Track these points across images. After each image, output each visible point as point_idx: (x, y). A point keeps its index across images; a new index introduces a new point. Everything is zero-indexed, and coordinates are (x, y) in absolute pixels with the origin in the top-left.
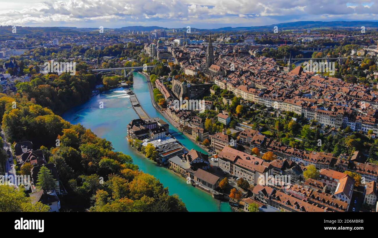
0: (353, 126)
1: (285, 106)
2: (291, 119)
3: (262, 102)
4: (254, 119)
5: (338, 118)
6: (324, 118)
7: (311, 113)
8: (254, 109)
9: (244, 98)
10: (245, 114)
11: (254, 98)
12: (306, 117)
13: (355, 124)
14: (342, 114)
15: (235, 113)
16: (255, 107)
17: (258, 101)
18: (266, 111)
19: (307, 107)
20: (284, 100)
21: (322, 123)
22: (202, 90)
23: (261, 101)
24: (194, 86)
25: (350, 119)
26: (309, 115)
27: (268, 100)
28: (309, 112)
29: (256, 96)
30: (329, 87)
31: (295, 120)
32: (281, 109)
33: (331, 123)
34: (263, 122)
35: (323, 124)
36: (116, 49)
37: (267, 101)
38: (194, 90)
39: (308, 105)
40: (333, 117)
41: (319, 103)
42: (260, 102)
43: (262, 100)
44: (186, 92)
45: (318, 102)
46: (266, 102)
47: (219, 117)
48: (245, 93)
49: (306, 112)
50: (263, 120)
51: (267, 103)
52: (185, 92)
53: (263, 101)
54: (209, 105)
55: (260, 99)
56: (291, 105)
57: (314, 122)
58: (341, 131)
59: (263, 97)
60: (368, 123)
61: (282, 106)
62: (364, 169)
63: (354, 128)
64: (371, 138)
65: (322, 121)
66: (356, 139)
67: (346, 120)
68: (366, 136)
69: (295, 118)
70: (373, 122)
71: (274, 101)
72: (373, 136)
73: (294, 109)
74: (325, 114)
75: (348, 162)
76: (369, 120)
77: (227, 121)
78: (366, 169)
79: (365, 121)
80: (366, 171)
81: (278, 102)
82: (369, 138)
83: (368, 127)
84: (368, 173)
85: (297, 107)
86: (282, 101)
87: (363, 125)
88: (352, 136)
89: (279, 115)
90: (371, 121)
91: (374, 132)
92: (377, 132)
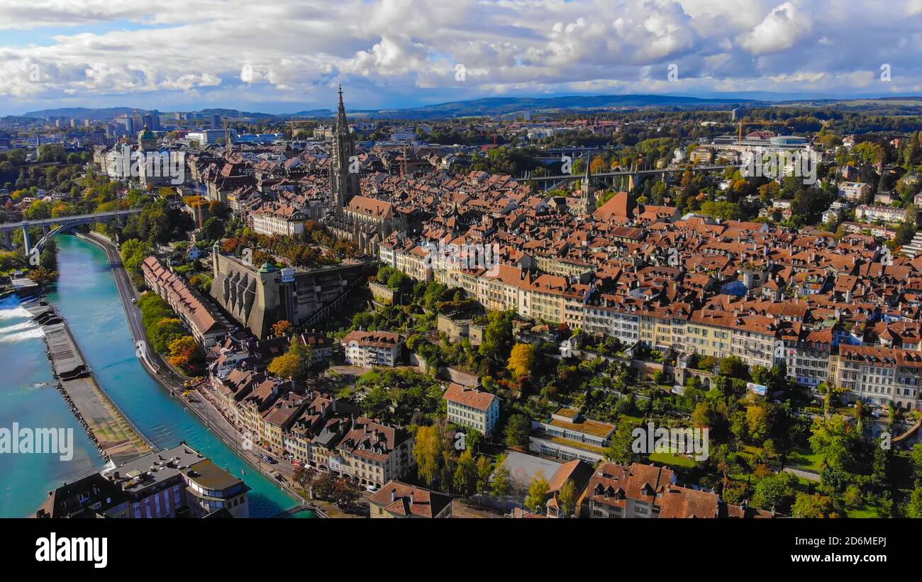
1: (700, 336)
2: (745, 386)
3: (599, 325)
4: (589, 396)
6: (874, 376)
7: (813, 359)
8: (577, 353)
9: (521, 313)
10: (549, 379)
11: (562, 309)
12: (793, 374)
15: (508, 375)
16: (580, 348)
17: (581, 323)
18: (627, 358)
19: (796, 339)
20: (690, 315)
21: (866, 394)
22: (339, 285)
23: (594, 320)
24: (308, 276)
26: (804, 367)
27: (625, 318)
28: (804, 357)
29: (574, 303)
31: (763, 393)
32: (681, 347)
33: (902, 391)
34: (632, 409)
35: (873, 400)
37: (621, 322)
38: (308, 292)
39: (797, 331)
40: (911, 371)
42: (593, 324)
43: (599, 316)
44: (278, 302)
46: (616, 325)
47: (453, 403)
48: (522, 293)
49: (793, 356)
50: (626, 398)
51: (625, 330)
52: (273, 300)
53: (601, 321)
54: (388, 349)
55: (592, 314)
56: (723, 331)
57: (836, 393)
59: (604, 304)
61: (683, 337)
65: (863, 389)
69: (759, 383)
71: (648, 318)
73: (738, 346)
74: (878, 360)
77: (490, 417)
81: (664, 323)
85: (752, 338)
86: (683, 317)
89: (687, 373)
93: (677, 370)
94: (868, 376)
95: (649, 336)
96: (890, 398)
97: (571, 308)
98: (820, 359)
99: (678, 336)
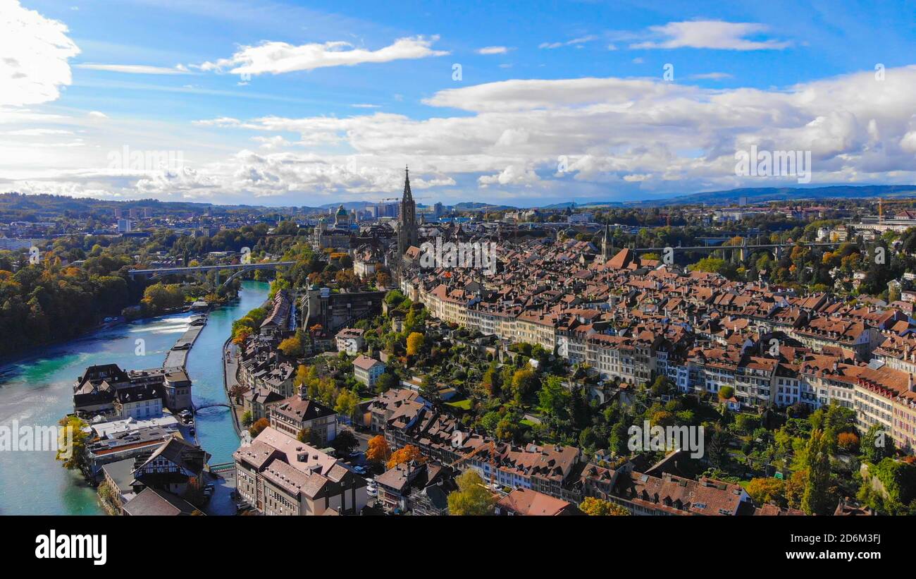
0: (682, 377)
1: (522, 330)
2: (528, 361)
3: (475, 324)
4: (444, 368)
5: (639, 355)
6: (607, 357)
7: (577, 345)
8: (452, 341)
9: (441, 318)
10: (424, 357)
11: (457, 313)
12: (565, 356)
13: (685, 371)
14: (649, 342)
15: (404, 353)
16: (454, 338)
17: (466, 323)
18: (477, 345)
19: (566, 329)
20: (520, 314)
21: (603, 371)
22: (366, 306)
23: (472, 320)
25: (674, 357)
26: (572, 351)
27: (488, 318)
28: (572, 344)
29: (463, 309)
30: (668, 287)
31: (536, 366)
32: (515, 338)
33: (625, 369)
34: (462, 376)
35: (605, 376)
36: (244, 235)
37: (486, 321)
38: (343, 308)
39: (570, 323)
40: (628, 353)
41: (604, 320)
42: (472, 323)
43: (474, 317)
44: (319, 312)
45: (602, 317)
46: (483, 323)
47: (356, 366)
48: (442, 303)
49: (564, 342)
50: (463, 369)
51: (485, 325)
52: (316, 310)
53: (476, 321)
54: (355, 340)
55: (471, 316)
56: (533, 325)
57: (583, 368)
58: (644, 392)
59: (477, 308)
60: (721, 365)
61: (515, 331)
62: (656, 495)
63: (685, 385)
64: (727, 410)
65: (601, 367)
66: (679, 414)
67: (661, 360)
68: (714, 404)
69: (535, 359)
70: (734, 363)
71: (498, 318)
72: (732, 405)
73: (539, 336)
74: (608, 344)
75: (612, 473)
76: (723, 358)
77: (374, 376)
78: (662, 496)
79: (713, 360)
80: (662, 502)
81: (506, 320)
82: (720, 411)
83: (722, 380)
84: (666, 506)
85: (545, 330)
86: (514, 316)
87: (707, 373)
88: (670, 403)
89: (505, 354)
90: (728, 359)
91: (737, 393)
92: (745, 393)
93: (501, 353)
94: (603, 356)
95: (499, 330)
96: (618, 374)
97: (461, 312)
98: (581, 345)
99: (512, 330)
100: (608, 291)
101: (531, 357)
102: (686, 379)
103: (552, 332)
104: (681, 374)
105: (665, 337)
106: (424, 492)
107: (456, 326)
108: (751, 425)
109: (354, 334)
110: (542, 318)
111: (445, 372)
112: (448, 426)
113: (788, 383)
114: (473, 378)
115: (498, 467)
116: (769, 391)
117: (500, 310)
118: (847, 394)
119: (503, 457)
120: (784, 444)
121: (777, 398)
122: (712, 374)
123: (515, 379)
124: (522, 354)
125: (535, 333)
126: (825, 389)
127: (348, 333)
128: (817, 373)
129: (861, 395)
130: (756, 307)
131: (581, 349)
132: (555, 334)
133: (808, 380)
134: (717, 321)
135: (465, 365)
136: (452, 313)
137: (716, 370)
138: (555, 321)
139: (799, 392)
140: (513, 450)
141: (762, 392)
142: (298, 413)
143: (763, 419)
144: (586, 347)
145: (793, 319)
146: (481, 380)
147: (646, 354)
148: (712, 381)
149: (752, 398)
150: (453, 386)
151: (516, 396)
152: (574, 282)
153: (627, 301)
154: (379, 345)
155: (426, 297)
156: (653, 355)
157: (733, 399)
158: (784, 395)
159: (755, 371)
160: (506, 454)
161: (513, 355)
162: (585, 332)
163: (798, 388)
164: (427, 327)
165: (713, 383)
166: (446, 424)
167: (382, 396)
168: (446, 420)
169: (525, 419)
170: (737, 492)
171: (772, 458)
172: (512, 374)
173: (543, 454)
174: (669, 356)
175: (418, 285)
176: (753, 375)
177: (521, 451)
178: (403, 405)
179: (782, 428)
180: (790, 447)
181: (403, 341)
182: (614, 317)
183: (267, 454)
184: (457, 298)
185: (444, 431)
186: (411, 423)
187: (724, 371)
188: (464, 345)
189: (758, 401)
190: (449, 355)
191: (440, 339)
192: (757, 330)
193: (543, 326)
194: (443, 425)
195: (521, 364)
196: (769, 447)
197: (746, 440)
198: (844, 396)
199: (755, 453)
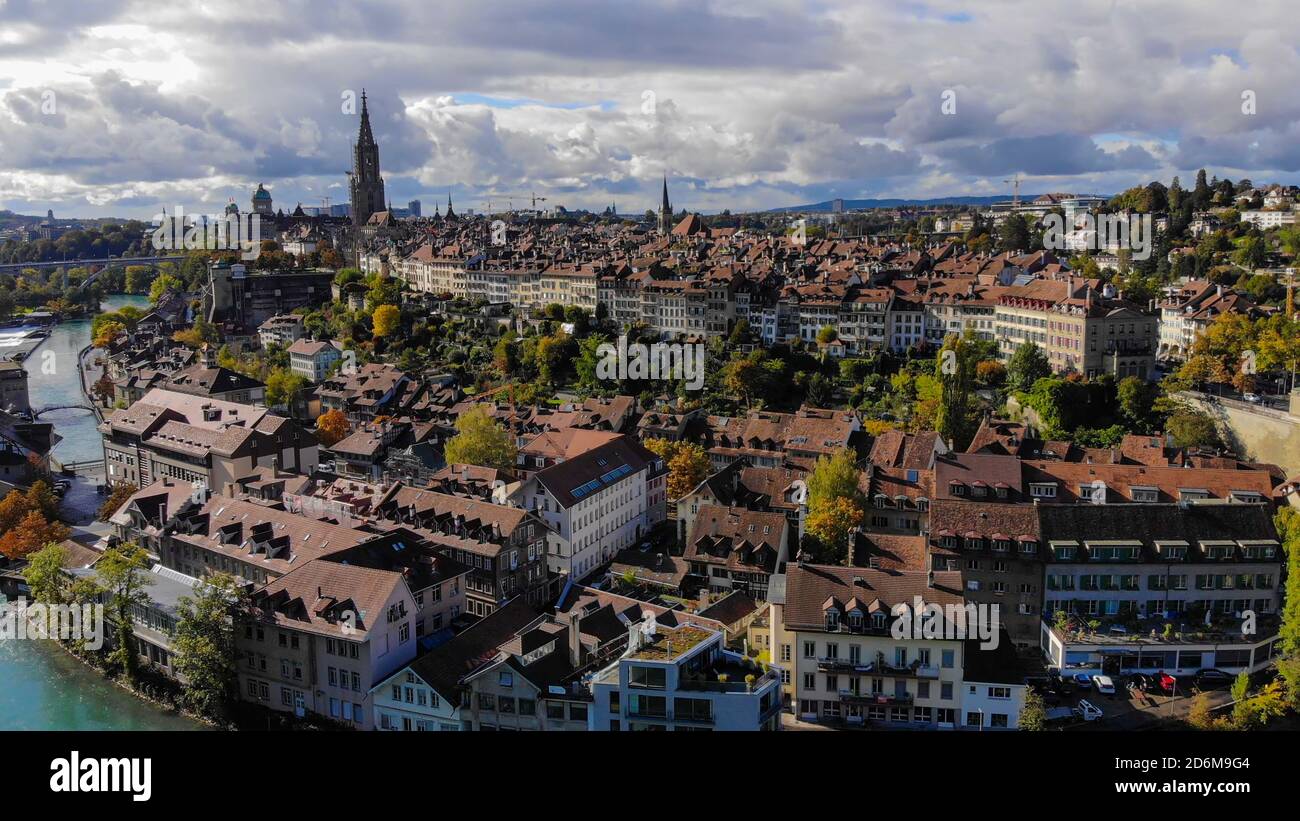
0: (769, 325)
1: (550, 290)
2: (559, 327)
3: (478, 291)
4: (434, 351)
5: (713, 300)
6: (669, 309)
7: (628, 299)
8: (445, 316)
9: (426, 289)
11: (451, 279)
12: (615, 319)
13: (773, 317)
14: (726, 280)
15: (369, 337)
16: (448, 311)
17: (465, 291)
18: (483, 316)
19: (612, 278)
20: (545, 269)
21: (664, 329)
23: (474, 286)
24: (268, 278)
25: (758, 299)
26: (622, 309)
27: (498, 281)
28: (622, 299)
29: (460, 271)
31: (571, 332)
32: (539, 304)
33: (693, 323)
34: (459, 358)
35: (666, 334)
36: (106, 237)
37: (495, 285)
38: (268, 297)
39: (618, 272)
40: (698, 299)
41: (666, 268)
42: (474, 291)
43: (478, 282)
44: (230, 303)
46: (492, 289)
48: (426, 267)
49: (613, 297)
50: (463, 349)
51: (494, 291)
52: (225, 300)
53: (480, 286)
54: (289, 329)
55: (473, 281)
56: (566, 281)
57: (636, 328)
58: (718, 345)
59: (482, 267)
60: (820, 302)
61: (539, 293)
62: (740, 438)
63: (773, 336)
64: (828, 357)
65: (662, 324)
66: (766, 365)
67: (742, 306)
68: (813, 354)
69: (569, 323)
70: (838, 298)
71: (514, 277)
72: (835, 350)
73: (575, 295)
74: (671, 290)
75: (680, 418)
76: (822, 294)
77: (322, 366)
78: (746, 438)
79: (809, 297)
80: (747, 445)
81: (526, 280)
82: (820, 359)
83: (822, 322)
84: (753, 450)
85: (583, 284)
86: (537, 271)
87: (802, 315)
88: (755, 353)
89: (525, 323)
90: (830, 294)
91: (842, 336)
92: (853, 337)
93: (519, 322)
94: (664, 307)
95: (516, 297)
96: (684, 331)
97: (457, 276)
98: (634, 299)
99: (536, 293)
100: (669, 246)
101: (564, 321)
102: (774, 327)
103: (593, 286)
104: (768, 321)
105: (747, 277)
106: (409, 451)
107: (449, 296)
108: (860, 372)
109: (288, 321)
110: (578, 269)
111: (435, 355)
112: (440, 398)
113: (909, 319)
114: (479, 359)
115: (519, 434)
116: (883, 330)
117: (517, 266)
118: (986, 322)
119: (526, 422)
120: (904, 386)
121: (894, 340)
122: (808, 316)
123: (541, 348)
124: (551, 319)
125: (568, 292)
126: (957, 320)
127: (278, 321)
128: (946, 301)
129: (1005, 318)
130: (863, 254)
131: (633, 304)
132: (598, 287)
133: (935, 312)
134: (813, 267)
135: (464, 343)
136: (443, 280)
137: (813, 310)
138: (597, 269)
139: (922, 330)
140: (541, 413)
141: (874, 332)
142: (202, 384)
143: (875, 363)
144: (641, 300)
145: (911, 263)
146: (490, 361)
147: (722, 297)
148: (809, 325)
149: (861, 341)
150: (448, 371)
151: (543, 370)
152: (622, 242)
153: (694, 254)
154: (328, 332)
155: (400, 266)
156: (732, 298)
157: (837, 343)
158: (903, 336)
159: (865, 305)
160: (530, 419)
161: (537, 324)
162: (638, 280)
163: (921, 325)
164: (405, 301)
165: (809, 328)
166: (438, 395)
167: (337, 374)
168: (439, 390)
169: (556, 399)
170: (847, 418)
171: (889, 406)
172: (536, 344)
173: (584, 410)
174: (752, 297)
175: (387, 256)
176: (862, 310)
177: (552, 413)
178: (371, 380)
179: (901, 371)
180: (913, 388)
181: (368, 321)
182: (678, 262)
183: (154, 415)
184: (450, 256)
185: (436, 403)
186: (384, 400)
187: (824, 310)
188: (464, 318)
189: (868, 344)
190: (441, 333)
191: (426, 313)
192: (866, 269)
193: (580, 279)
194: (435, 396)
195: (547, 330)
196: (885, 396)
197: (854, 390)
198: (982, 326)
199: (866, 403)
